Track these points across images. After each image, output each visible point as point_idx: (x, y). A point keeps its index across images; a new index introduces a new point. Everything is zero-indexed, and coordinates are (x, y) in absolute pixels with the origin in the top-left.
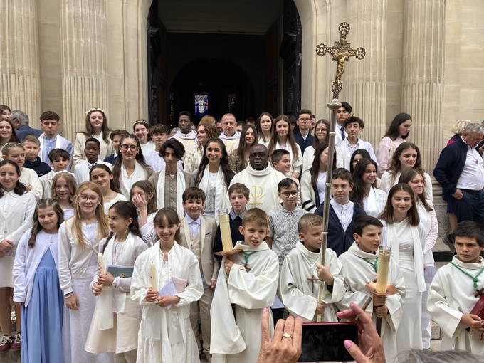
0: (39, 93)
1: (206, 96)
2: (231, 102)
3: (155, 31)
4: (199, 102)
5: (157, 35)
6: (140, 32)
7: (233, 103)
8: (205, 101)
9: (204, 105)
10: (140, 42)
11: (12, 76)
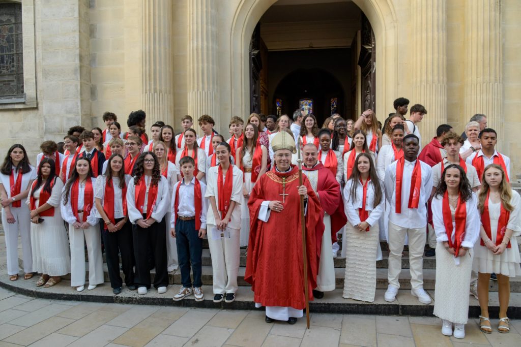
0: (172, 105)
1: (311, 101)
2: (333, 106)
3: (256, 52)
4: (304, 107)
5: (258, 56)
6: (243, 55)
7: (335, 106)
8: (310, 105)
9: (309, 110)
10: (243, 63)
11: (155, 94)
